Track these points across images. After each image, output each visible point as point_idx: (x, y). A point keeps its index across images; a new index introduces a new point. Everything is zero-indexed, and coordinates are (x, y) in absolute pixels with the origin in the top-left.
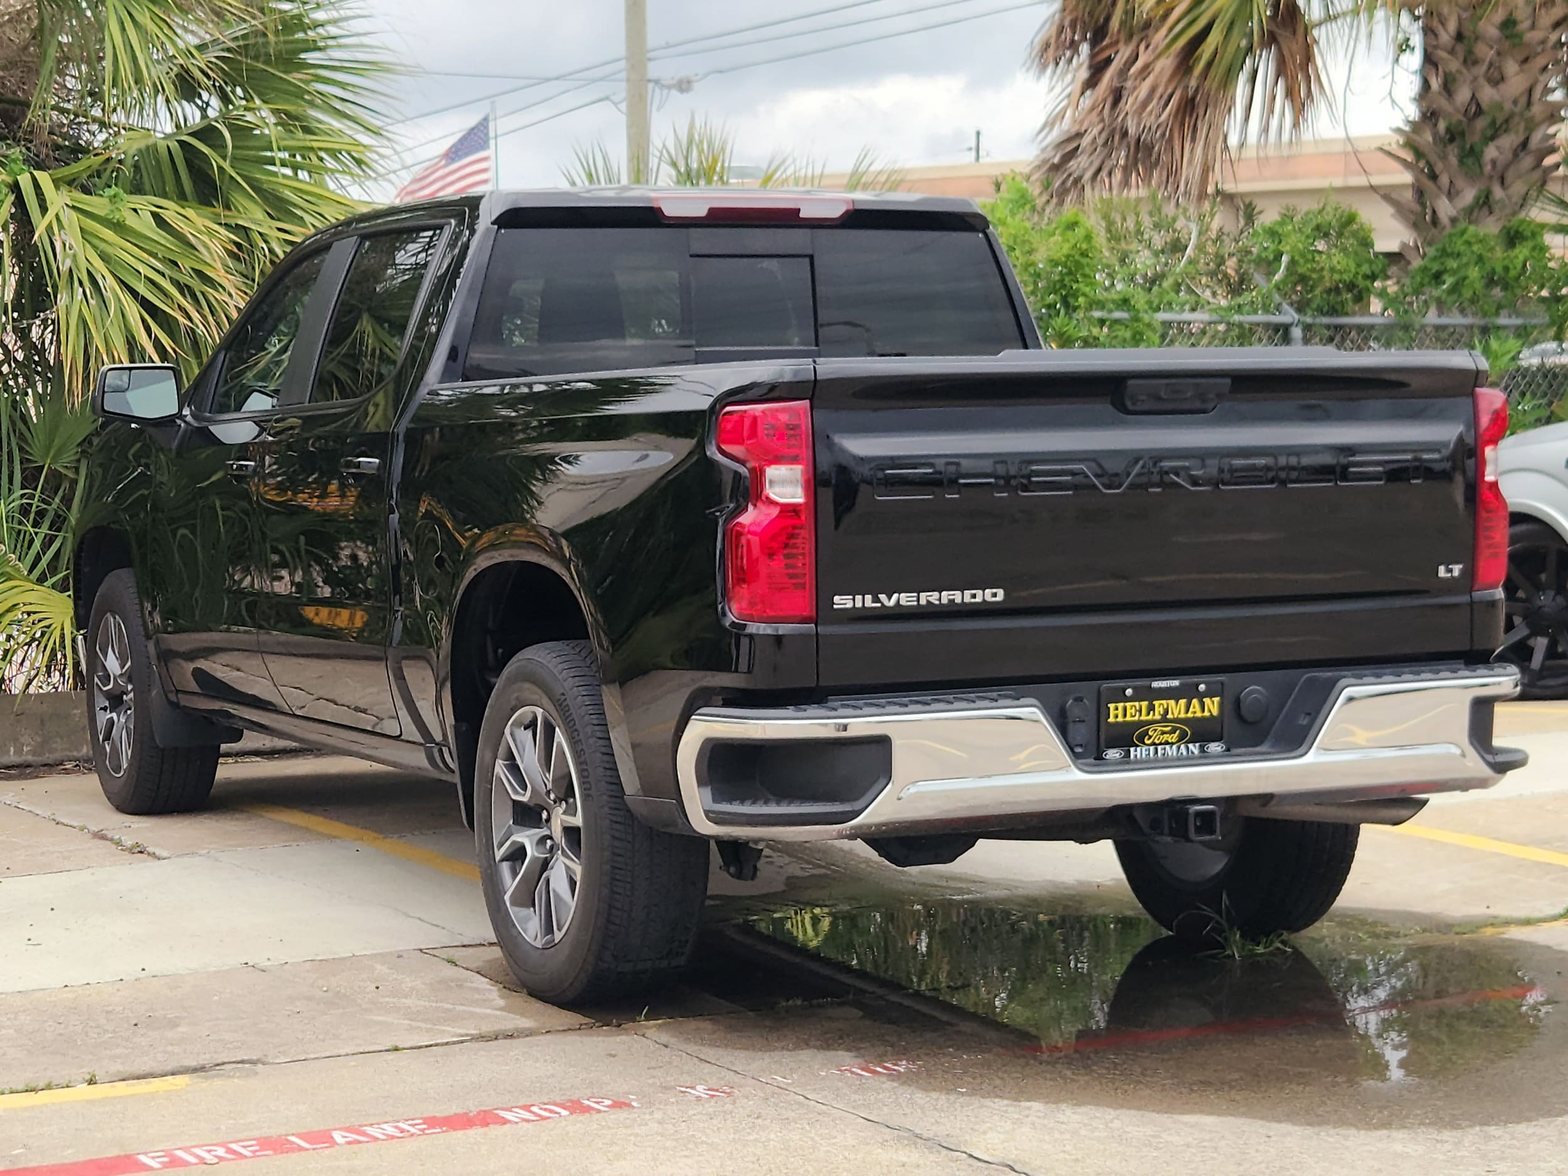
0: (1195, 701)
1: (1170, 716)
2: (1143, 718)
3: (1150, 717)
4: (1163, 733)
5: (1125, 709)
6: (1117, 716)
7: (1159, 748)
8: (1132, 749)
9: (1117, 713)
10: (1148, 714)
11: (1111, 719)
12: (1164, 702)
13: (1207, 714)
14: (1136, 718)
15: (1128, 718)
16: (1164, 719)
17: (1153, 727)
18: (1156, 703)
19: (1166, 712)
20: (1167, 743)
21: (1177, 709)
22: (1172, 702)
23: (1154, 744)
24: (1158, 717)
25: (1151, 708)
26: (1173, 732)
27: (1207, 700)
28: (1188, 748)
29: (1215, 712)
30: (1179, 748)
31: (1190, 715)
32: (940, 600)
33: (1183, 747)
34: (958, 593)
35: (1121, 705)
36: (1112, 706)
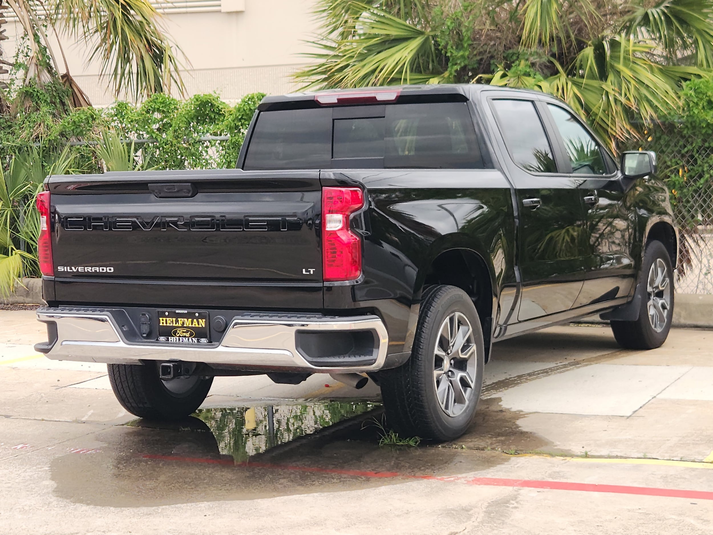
0: (195, 320)
1: (185, 325)
2: (174, 325)
3: (177, 325)
4: (183, 332)
5: (166, 320)
6: (163, 323)
7: (181, 338)
8: (170, 338)
9: (163, 322)
10: (176, 324)
11: (161, 324)
12: (183, 319)
13: (200, 326)
14: (171, 325)
15: (168, 325)
16: (183, 326)
17: (179, 329)
18: (179, 319)
19: (183, 323)
20: (185, 337)
21: (188, 322)
22: (186, 320)
23: (180, 336)
24: (180, 325)
25: (177, 321)
26: (187, 332)
27: (200, 320)
28: (192, 340)
29: (204, 326)
30: (188, 339)
31: (193, 326)
32: (91, 270)
33: (190, 339)
34: (98, 268)
35: (164, 319)
36: (161, 319)
